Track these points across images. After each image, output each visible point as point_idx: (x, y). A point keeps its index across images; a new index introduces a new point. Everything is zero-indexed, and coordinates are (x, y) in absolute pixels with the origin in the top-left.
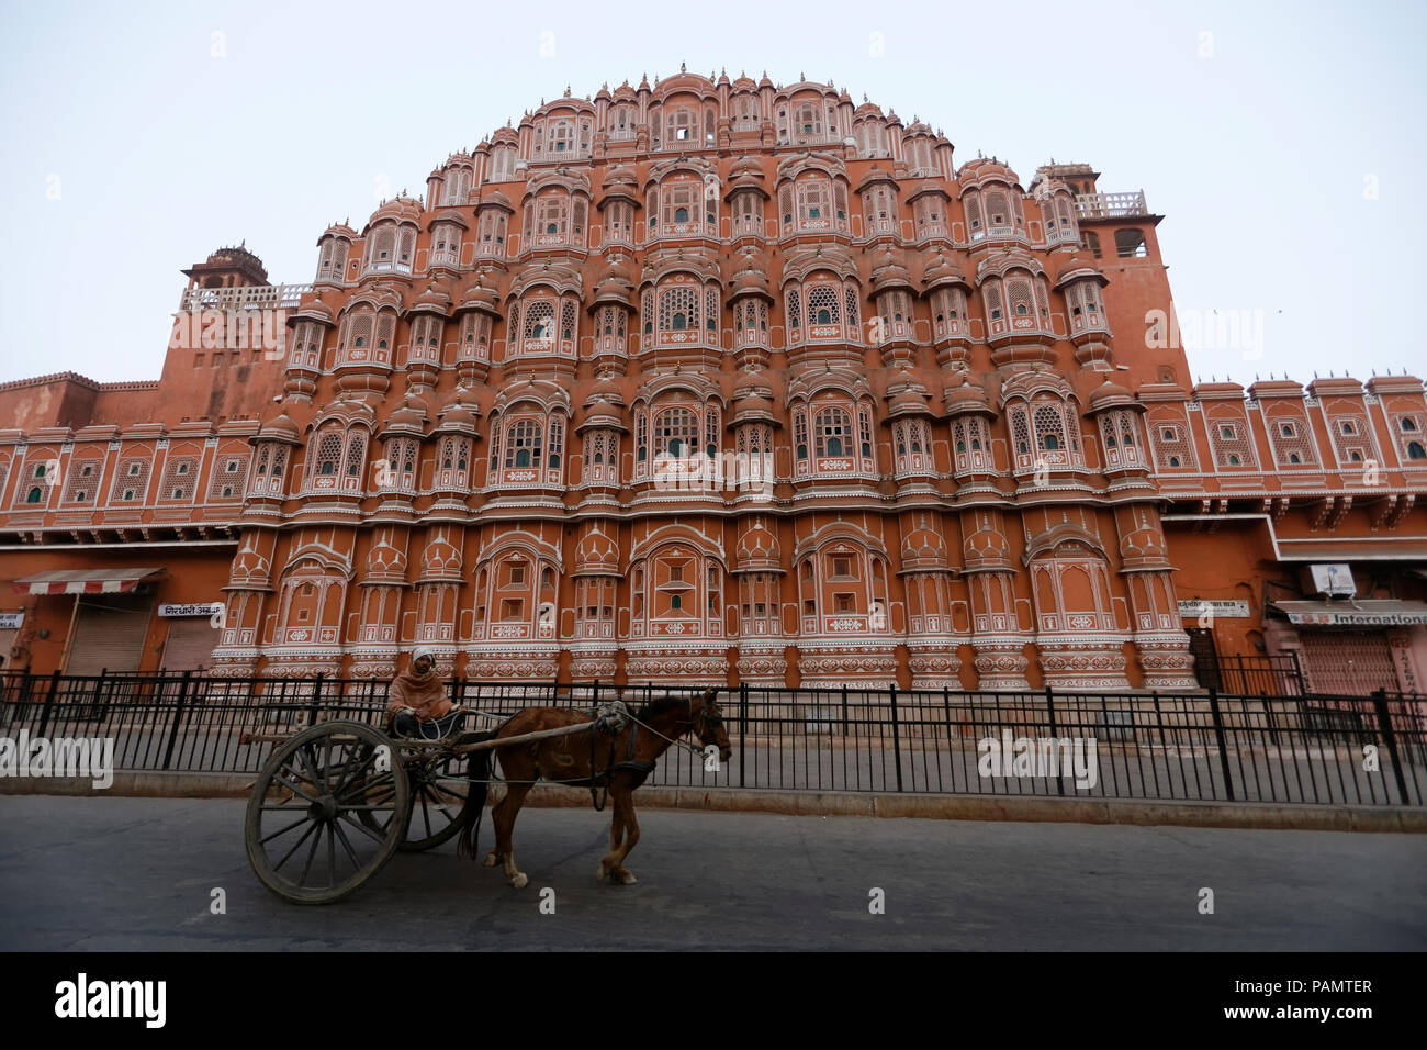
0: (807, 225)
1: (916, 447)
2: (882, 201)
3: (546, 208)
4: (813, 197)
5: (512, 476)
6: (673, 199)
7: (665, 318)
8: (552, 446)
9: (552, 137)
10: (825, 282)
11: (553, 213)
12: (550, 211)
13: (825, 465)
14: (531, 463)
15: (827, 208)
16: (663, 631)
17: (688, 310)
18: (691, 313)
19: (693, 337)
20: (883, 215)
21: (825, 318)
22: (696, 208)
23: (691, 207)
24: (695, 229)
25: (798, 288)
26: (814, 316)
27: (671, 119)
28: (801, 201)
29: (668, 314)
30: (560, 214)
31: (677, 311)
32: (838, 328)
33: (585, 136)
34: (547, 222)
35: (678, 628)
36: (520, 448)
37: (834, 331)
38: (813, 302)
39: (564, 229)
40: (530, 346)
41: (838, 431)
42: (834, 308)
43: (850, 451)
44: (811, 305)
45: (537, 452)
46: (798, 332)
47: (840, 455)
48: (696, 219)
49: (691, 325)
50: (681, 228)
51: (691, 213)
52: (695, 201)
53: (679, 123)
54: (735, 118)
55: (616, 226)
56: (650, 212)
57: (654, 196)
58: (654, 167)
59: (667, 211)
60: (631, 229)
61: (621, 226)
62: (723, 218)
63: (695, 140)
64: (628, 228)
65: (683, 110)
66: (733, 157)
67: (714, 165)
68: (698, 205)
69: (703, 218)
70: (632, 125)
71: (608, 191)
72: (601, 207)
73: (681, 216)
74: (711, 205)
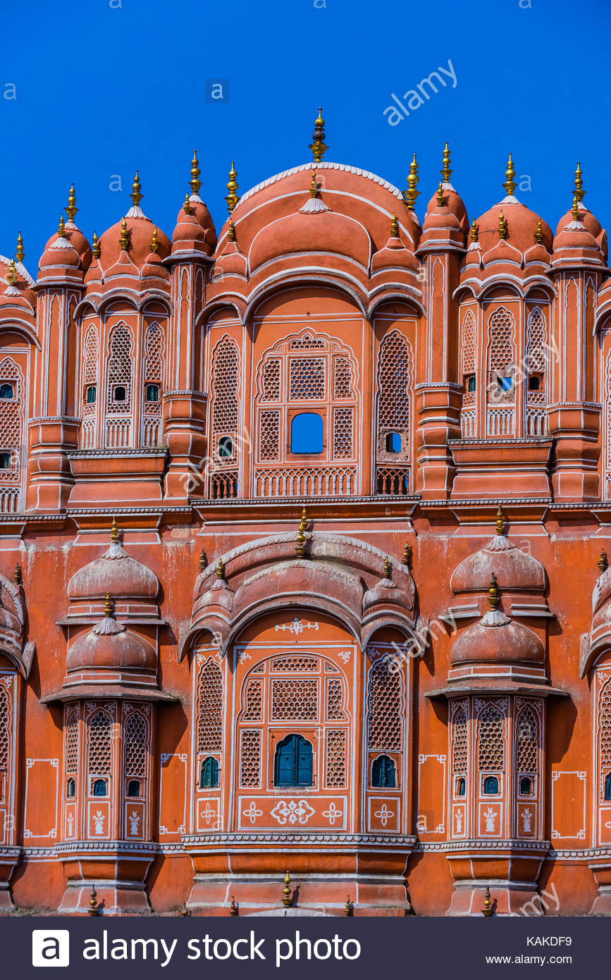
6: (265, 705)
22: (336, 736)
23: (322, 734)
24: (331, 814)
27: (271, 372)
33: (4, 426)
48: (337, 778)
50: (292, 805)
51: (320, 755)
52: (333, 712)
53: (295, 392)
54: (470, 378)
55: (99, 787)
56: (202, 734)
57: (210, 676)
58: (214, 565)
59: (250, 738)
60: (145, 790)
61: (112, 788)
62: (422, 759)
63: (341, 461)
64: (133, 788)
65: (308, 344)
66: (463, 533)
67: (400, 567)
68: (345, 734)
69: (357, 770)
70: (151, 391)
71: (73, 644)
72: (57, 708)
73: (294, 759)
74: (380, 725)
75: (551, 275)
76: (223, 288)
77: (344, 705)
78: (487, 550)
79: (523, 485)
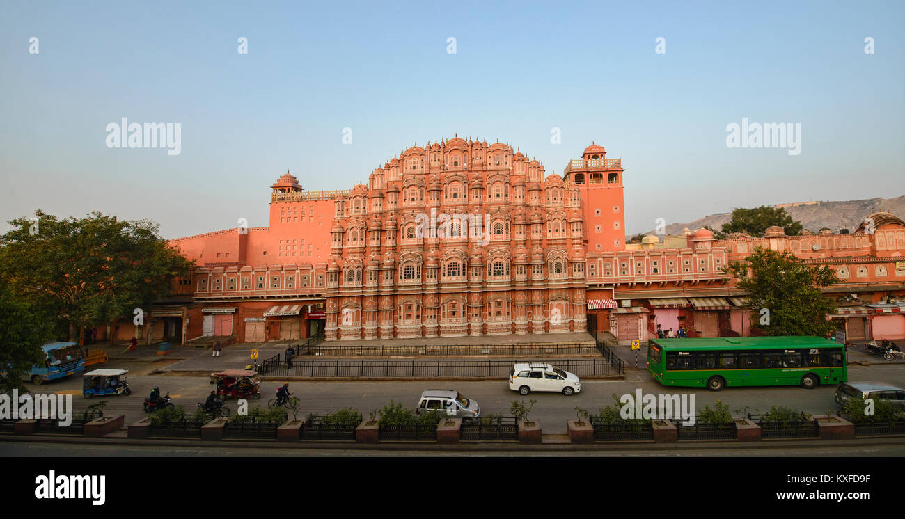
0: (496, 200)
1: (521, 273)
2: (520, 192)
3: (411, 192)
4: (498, 190)
5: (407, 282)
6: (452, 190)
8: (418, 273)
9: (411, 164)
10: (499, 222)
11: (413, 194)
13: (496, 278)
14: (412, 278)
15: (502, 194)
16: (451, 322)
20: (520, 197)
21: (499, 233)
23: (459, 193)
24: (460, 200)
26: (496, 232)
27: (452, 158)
28: (494, 192)
30: (416, 195)
32: (503, 236)
33: (422, 164)
34: (411, 197)
35: (455, 321)
36: (408, 274)
37: (501, 237)
38: (496, 228)
39: (417, 200)
40: (409, 241)
41: (500, 268)
42: (502, 230)
43: (503, 274)
45: (413, 275)
46: (491, 236)
47: (500, 275)
48: (460, 196)
50: (455, 200)
51: (458, 195)
53: (455, 160)
54: (474, 158)
55: (434, 199)
56: (445, 193)
57: (446, 188)
58: (446, 177)
59: (451, 193)
61: (436, 199)
62: (469, 195)
63: (460, 167)
64: (438, 199)
65: (456, 155)
66: (473, 173)
67: (466, 176)
68: (461, 192)
69: (462, 196)
70: (439, 160)
71: (431, 185)
72: (429, 191)
73: (455, 195)
74: (465, 192)
77: (461, 190)
78: (476, 174)
79: (480, 168)
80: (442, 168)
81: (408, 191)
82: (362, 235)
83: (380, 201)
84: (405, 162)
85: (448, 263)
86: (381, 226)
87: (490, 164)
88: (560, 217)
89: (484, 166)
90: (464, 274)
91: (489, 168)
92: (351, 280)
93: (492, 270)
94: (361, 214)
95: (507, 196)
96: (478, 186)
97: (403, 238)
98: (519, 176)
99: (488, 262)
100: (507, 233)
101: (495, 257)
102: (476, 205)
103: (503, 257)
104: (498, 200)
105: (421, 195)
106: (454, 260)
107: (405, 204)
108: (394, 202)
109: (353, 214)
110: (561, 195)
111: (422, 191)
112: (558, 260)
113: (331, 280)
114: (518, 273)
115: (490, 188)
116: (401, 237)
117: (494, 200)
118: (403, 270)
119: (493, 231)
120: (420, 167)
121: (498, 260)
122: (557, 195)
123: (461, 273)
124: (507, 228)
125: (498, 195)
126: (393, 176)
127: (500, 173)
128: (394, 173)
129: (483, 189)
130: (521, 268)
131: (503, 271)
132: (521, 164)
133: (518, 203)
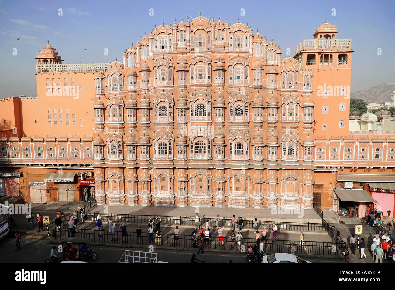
0: (236, 82)
1: (258, 153)
2: (258, 75)
3: (161, 72)
4: (238, 72)
5: (160, 156)
6: (198, 71)
7: (197, 112)
8: (169, 149)
9: (160, 43)
10: (240, 104)
12: (162, 73)
13: (236, 157)
14: (165, 153)
15: (242, 76)
16: (198, 194)
17: (203, 110)
18: (204, 111)
19: (204, 118)
20: (258, 80)
21: (239, 114)
23: (203, 74)
24: (204, 81)
25: (233, 105)
26: (236, 114)
27: (197, 38)
28: (235, 74)
29: (197, 111)
30: (165, 74)
31: (200, 110)
32: (242, 118)
33: (170, 43)
34: (162, 77)
35: (201, 193)
36: (162, 149)
37: (241, 118)
38: (236, 109)
39: (167, 80)
40: (161, 119)
41: (240, 148)
42: (242, 111)
43: (242, 154)
44: (236, 110)
45: (166, 151)
46: (232, 118)
47: (240, 154)
48: (205, 78)
49: (204, 115)
50: (201, 81)
51: (203, 76)
52: (204, 72)
53: (199, 40)
54: (217, 39)
55: (182, 79)
56: (191, 74)
57: (192, 68)
58: (192, 57)
59: (196, 74)
60: (186, 79)
61: (183, 79)
62: (212, 76)
63: (204, 47)
64: (185, 79)
65: (201, 35)
66: (216, 54)
67: (210, 57)
68: (205, 74)
69: (207, 77)
70: (185, 40)
71: (178, 65)
72: (177, 71)
73: (201, 76)
74: (209, 73)
75: (224, 28)
76: (191, 29)
77: (205, 71)
78: (218, 56)
79: (222, 50)
80: (188, 47)
81: (159, 71)
82: (120, 112)
83: (134, 80)
84: (154, 40)
85: (196, 141)
86: (136, 104)
87: (231, 45)
88: (294, 102)
89: (226, 48)
90: (209, 152)
91: (231, 49)
92: (114, 153)
93: (233, 149)
94: (119, 91)
95: (246, 78)
96: (221, 68)
97: (156, 115)
98: (258, 59)
99: (230, 141)
100: (246, 115)
101: (235, 137)
102: (219, 86)
103: (243, 137)
104: (239, 82)
105: (170, 75)
106: (200, 139)
107: (156, 83)
108: (146, 81)
109: (112, 91)
110: (296, 79)
111: (170, 71)
112: (291, 143)
113: (98, 152)
114: (255, 153)
115: (231, 70)
116: (154, 115)
117: (235, 82)
118: (157, 146)
119: (234, 113)
120: (168, 46)
121: (238, 140)
122: (292, 80)
123: (207, 151)
124: (246, 111)
125: (239, 78)
126: (145, 55)
127: (241, 55)
128: (145, 52)
129: (225, 71)
130: (258, 148)
131: (242, 151)
132: (260, 46)
133: (256, 86)
